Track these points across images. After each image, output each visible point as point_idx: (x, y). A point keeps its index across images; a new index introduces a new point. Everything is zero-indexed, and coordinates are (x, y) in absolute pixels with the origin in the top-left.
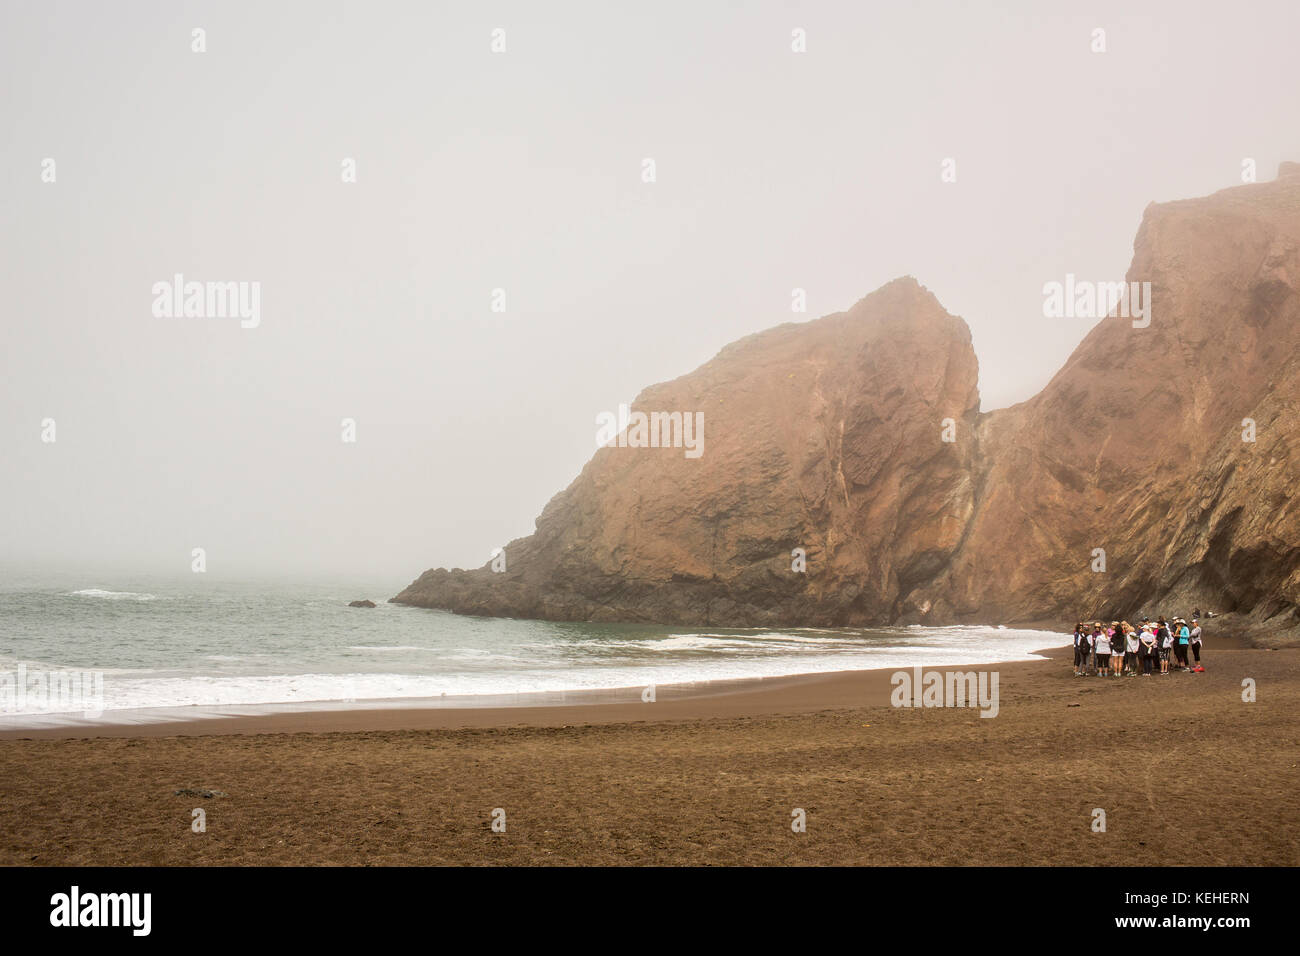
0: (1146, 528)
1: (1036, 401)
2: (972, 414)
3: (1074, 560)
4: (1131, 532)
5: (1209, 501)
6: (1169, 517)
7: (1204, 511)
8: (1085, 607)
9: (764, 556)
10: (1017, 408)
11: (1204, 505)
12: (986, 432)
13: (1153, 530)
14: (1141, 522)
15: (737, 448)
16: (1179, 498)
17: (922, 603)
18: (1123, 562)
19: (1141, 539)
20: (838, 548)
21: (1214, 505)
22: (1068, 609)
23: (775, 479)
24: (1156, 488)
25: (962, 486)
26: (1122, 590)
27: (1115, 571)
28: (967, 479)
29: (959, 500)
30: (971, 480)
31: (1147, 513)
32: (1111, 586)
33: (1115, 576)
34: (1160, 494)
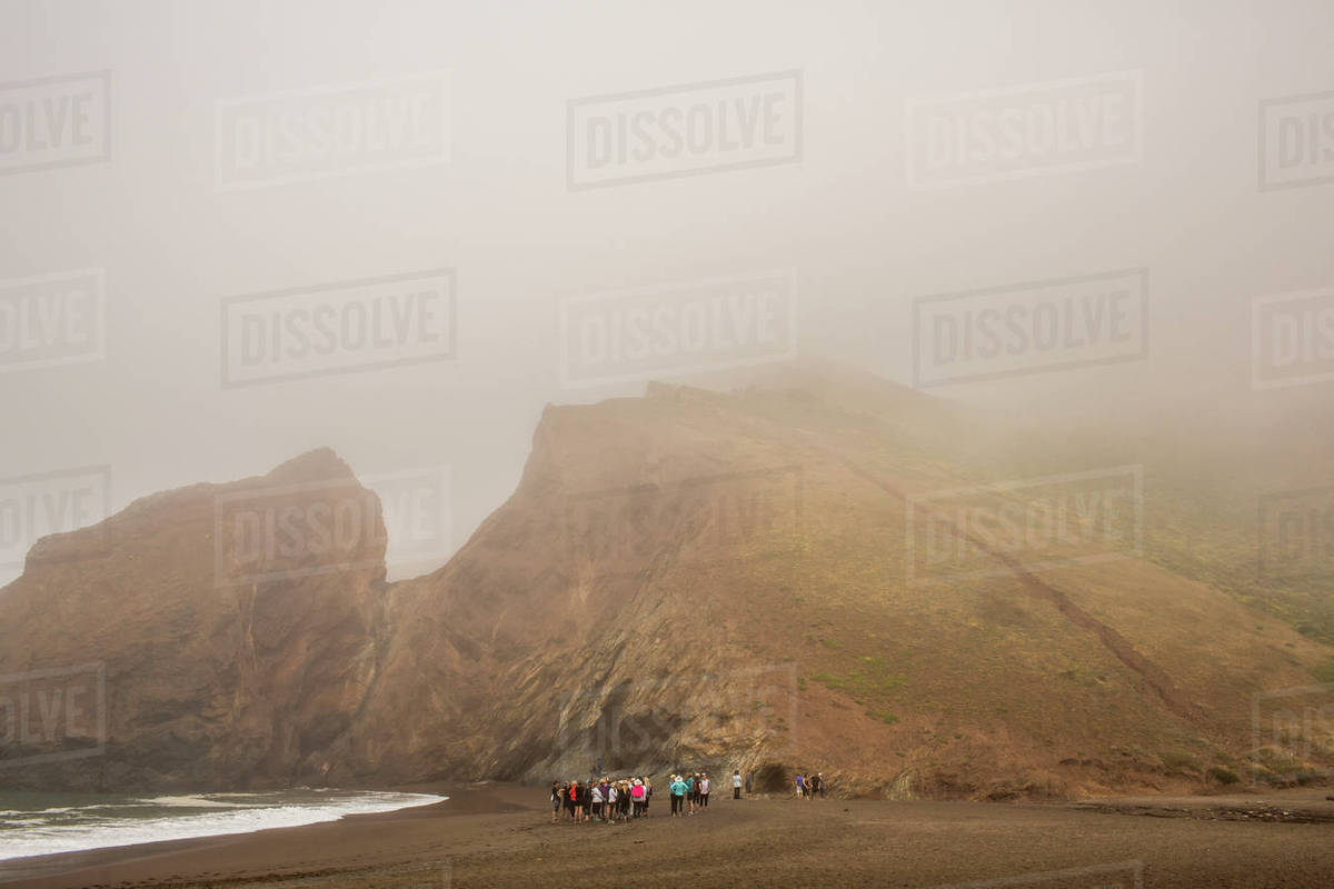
0: (535, 695)
1: (440, 574)
2: (379, 582)
3: (468, 724)
4: (523, 698)
5: (602, 673)
6: (557, 685)
7: (597, 682)
8: (476, 768)
9: (168, 717)
10: (421, 580)
11: (597, 676)
12: (391, 601)
13: (541, 699)
14: (531, 690)
15: (147, 606)
16: (566, 669)
17: (322, 765)
18: (513, 726)
19: (530, 705)
20: (244, 710)
21: (606, 677)
22: (462, 770)
23: (185, 639)
24: (546, 659)
25: (365, 652)
26: (512, 751)
27: (506, 734)
28: (372, 645)
29: (362, 665)
30: (375, 647)
31: (537, 682)
32: (501, 748)
33: (506, 739)
34: (551, 664)
